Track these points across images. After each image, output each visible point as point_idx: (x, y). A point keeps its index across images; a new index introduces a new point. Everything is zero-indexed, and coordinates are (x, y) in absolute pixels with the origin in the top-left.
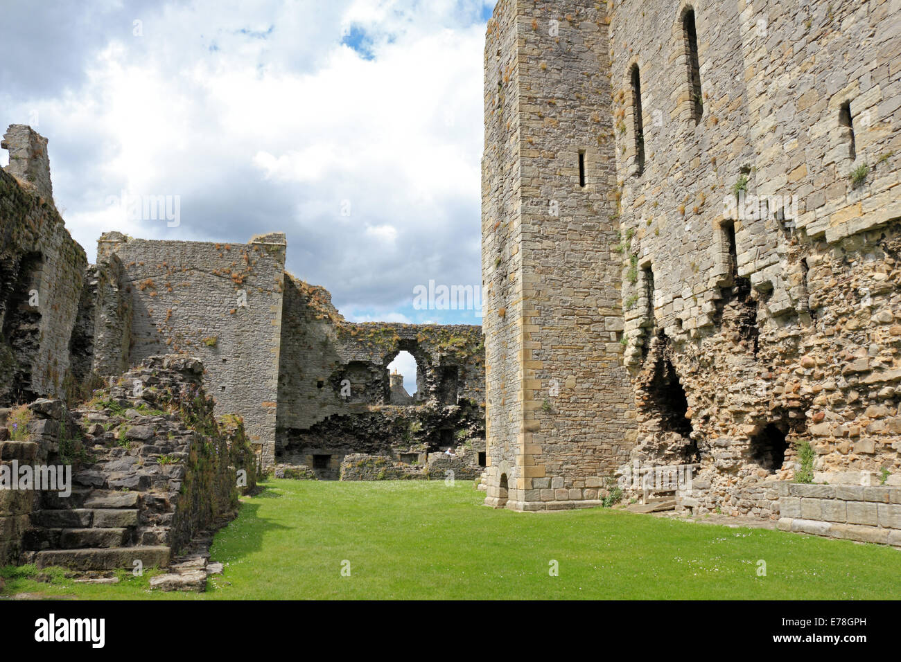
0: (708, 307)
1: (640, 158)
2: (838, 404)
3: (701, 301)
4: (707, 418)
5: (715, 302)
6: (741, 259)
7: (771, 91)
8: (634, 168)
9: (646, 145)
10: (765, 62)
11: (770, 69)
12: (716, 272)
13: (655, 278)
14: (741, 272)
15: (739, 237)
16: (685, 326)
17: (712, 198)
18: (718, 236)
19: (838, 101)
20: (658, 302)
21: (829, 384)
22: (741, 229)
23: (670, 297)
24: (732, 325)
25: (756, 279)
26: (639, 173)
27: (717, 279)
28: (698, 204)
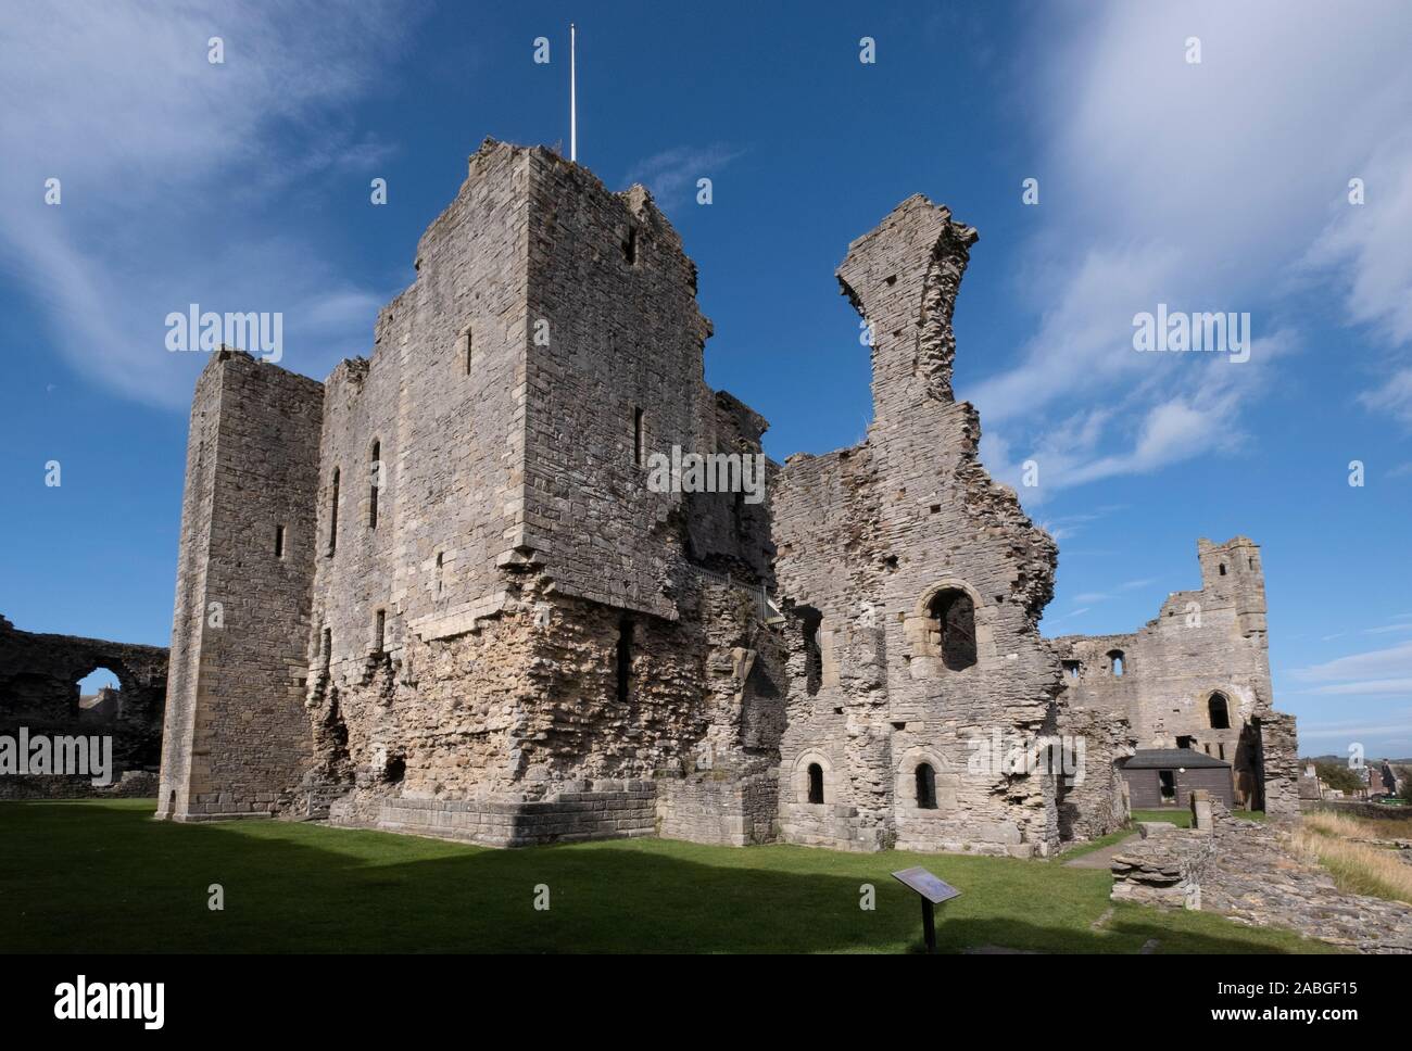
0: (363, 670)
1: (333, 544)
2: (423, 746)
3: (359, 665)
4: (360, 750)
5: (370, 667)
6: (386, 640)
7: (406, 529)
8: (328, 551)
9: (337, 537)
10: (406, 507)
11: (407, 513)
12: (370, 647)
13: (332, 642)
14: (385, 649)
15: (388, 624)
16: (349, 681)
17: (374, 591)
18: (374, 620)
19: (437, 550)
20: (332, 661)
21: (418, 734)
22: (388, 619)
23: (341, 658)
24: (381, 685)
25: (393, 656)
26: (331, 556)
27: (371, 651)
28: (365, 594)
